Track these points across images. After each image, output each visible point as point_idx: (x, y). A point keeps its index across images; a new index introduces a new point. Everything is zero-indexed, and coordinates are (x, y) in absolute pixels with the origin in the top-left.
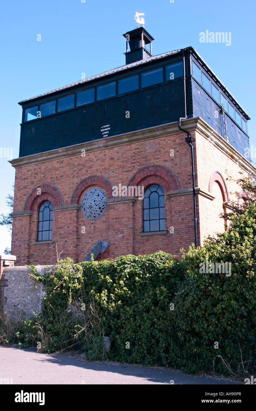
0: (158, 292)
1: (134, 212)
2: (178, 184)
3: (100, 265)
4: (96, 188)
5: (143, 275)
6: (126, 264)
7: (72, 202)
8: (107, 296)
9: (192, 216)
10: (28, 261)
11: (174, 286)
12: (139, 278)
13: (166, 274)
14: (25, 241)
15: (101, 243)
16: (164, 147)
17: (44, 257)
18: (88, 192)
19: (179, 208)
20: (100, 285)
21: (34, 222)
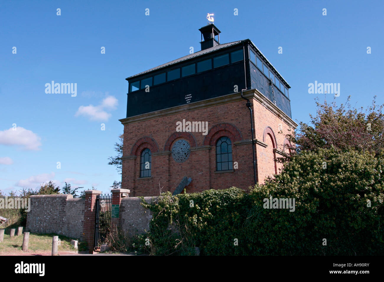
0: (233, 216)
1: (210, 156)
2: (241, 136)
3: (191, 196)
4: (182, 139)
5: (221, 204)
6: (209, 196)
7: (165, 149)
8: (197, 218)
9: (252, 159)
10: (134, 192)
11: (244, 212)
12: (219, 206)
13: (238, 203)
14: (131, 177)
15: (186, 179)
16: (231, 110)
17: (145, 189)
18: (176, 142)
19: (243, 153)
20: (191, 211)
21: (138, 163)
